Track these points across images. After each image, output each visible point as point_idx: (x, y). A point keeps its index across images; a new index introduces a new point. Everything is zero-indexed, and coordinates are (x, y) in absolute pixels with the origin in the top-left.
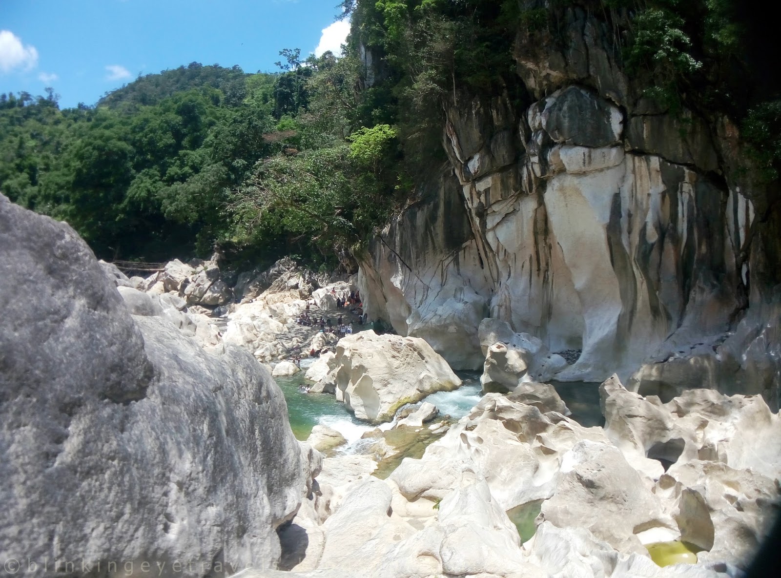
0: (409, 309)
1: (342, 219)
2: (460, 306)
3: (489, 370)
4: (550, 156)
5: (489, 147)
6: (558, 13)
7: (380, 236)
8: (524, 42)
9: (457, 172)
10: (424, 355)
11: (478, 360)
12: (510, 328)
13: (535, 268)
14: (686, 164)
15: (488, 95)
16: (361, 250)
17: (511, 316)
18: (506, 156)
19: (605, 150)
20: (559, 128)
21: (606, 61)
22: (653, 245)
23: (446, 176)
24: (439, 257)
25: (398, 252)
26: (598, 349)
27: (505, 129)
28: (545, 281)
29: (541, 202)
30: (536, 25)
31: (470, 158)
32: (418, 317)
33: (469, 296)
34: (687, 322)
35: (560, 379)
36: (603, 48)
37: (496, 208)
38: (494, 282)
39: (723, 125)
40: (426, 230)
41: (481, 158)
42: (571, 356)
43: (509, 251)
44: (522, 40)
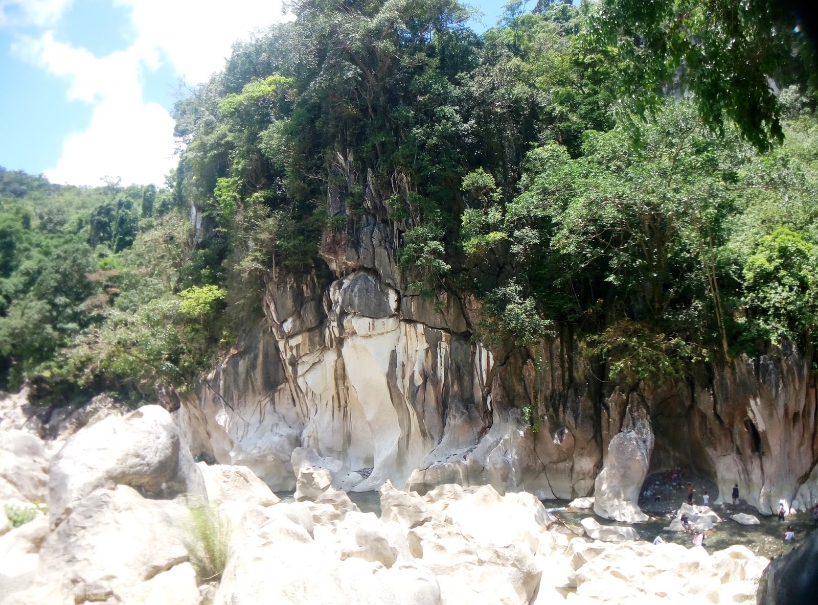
0: (232, 443)
1: (169, 364)
2: (276, 439)
3: (300, 487)
4: (345, 323)
5: (299, 313)
6: (355, 219)
7: (206, 381)
8: (329, 240)
9: (274, 330)
10: (248, 479)
11: (292, 483)
12: (317, 454)
13: (336, 405)
14: (442, 329)
15: (300, 273)
16: (188, 392)
17: (318, 445)
18: (313, 321)
19: (384, 320)
20: (351, 304)
21: (387, 258)
22: (419, 386)
23: (265, 332)
24: (258, 398)
25: (222, 395)
26: (385, 465)
27: (312, 300)
28: (345, 415)
29: (340, 355)
30: (337, 229)
31: (285, 321)
32: (240, 450)
33: (284, 430)
34: (444, 440)
35: (357, 491)
36: (386, 248)
37: (304, 359)
38: (304, 417)
39: (470, 302)
40: (247, 376)
41: (294, 321)
42: (365, 473)
43: (315, 392)
44: (327, 237)
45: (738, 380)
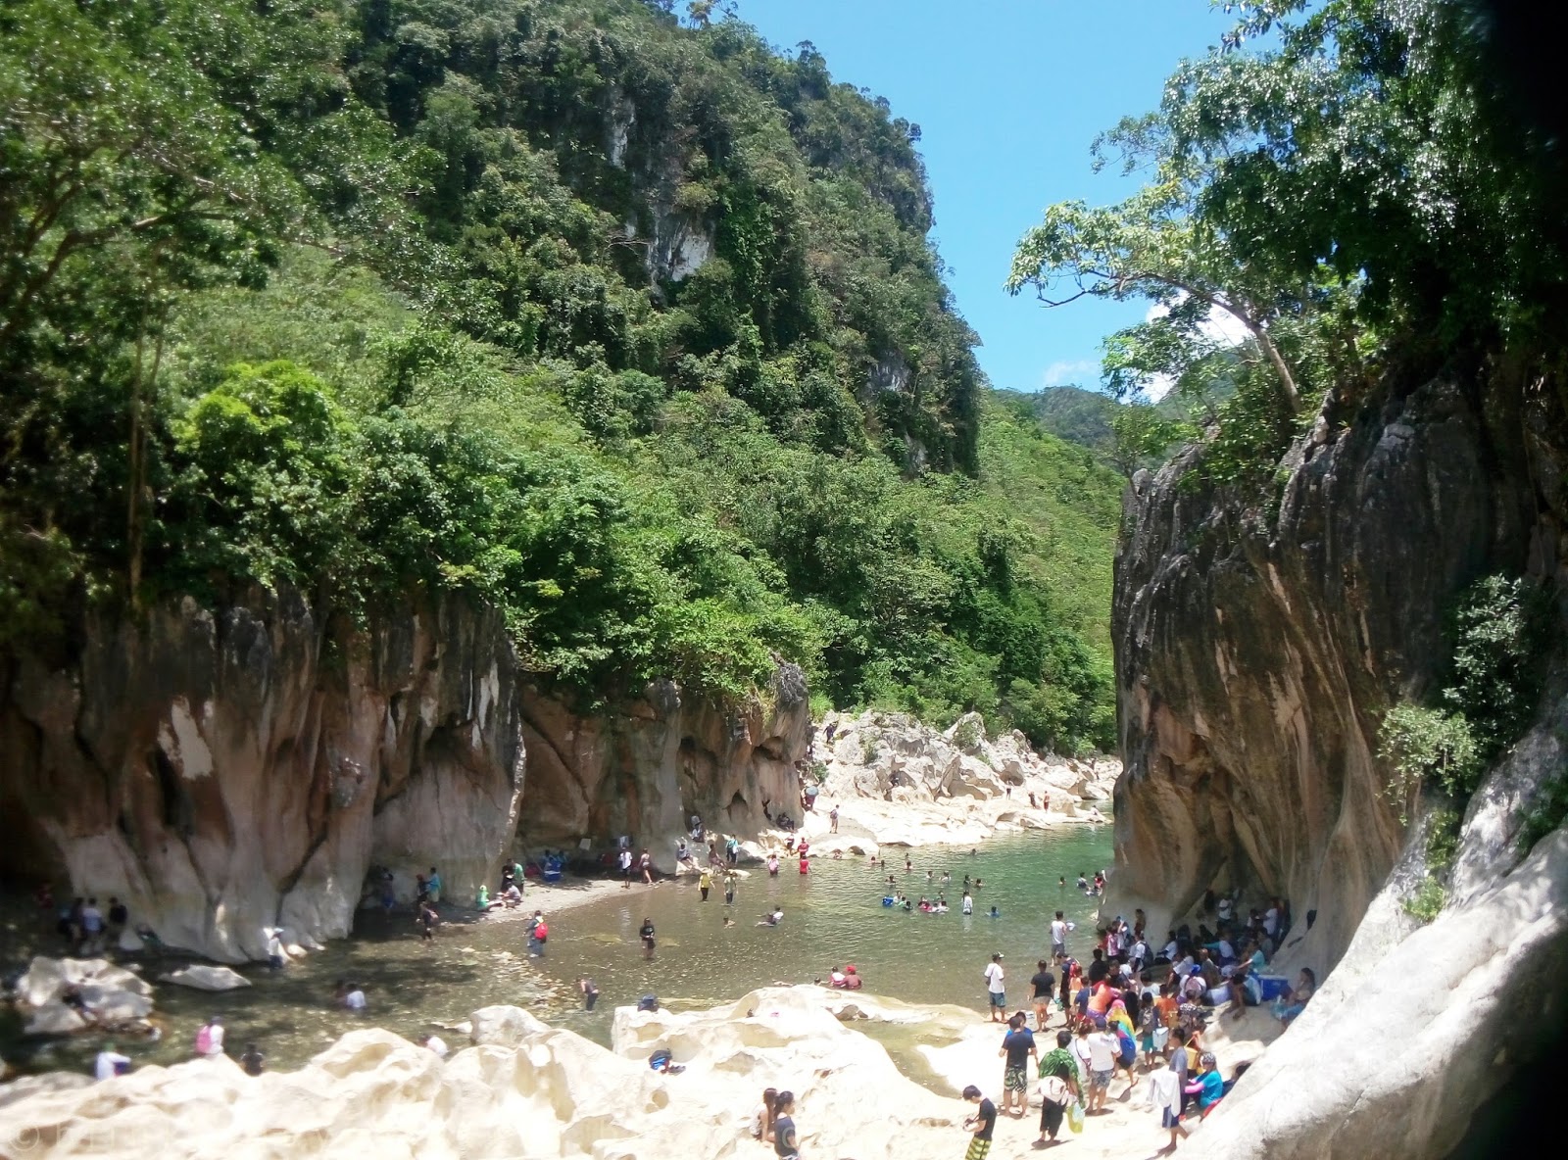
45: (151, 656)
